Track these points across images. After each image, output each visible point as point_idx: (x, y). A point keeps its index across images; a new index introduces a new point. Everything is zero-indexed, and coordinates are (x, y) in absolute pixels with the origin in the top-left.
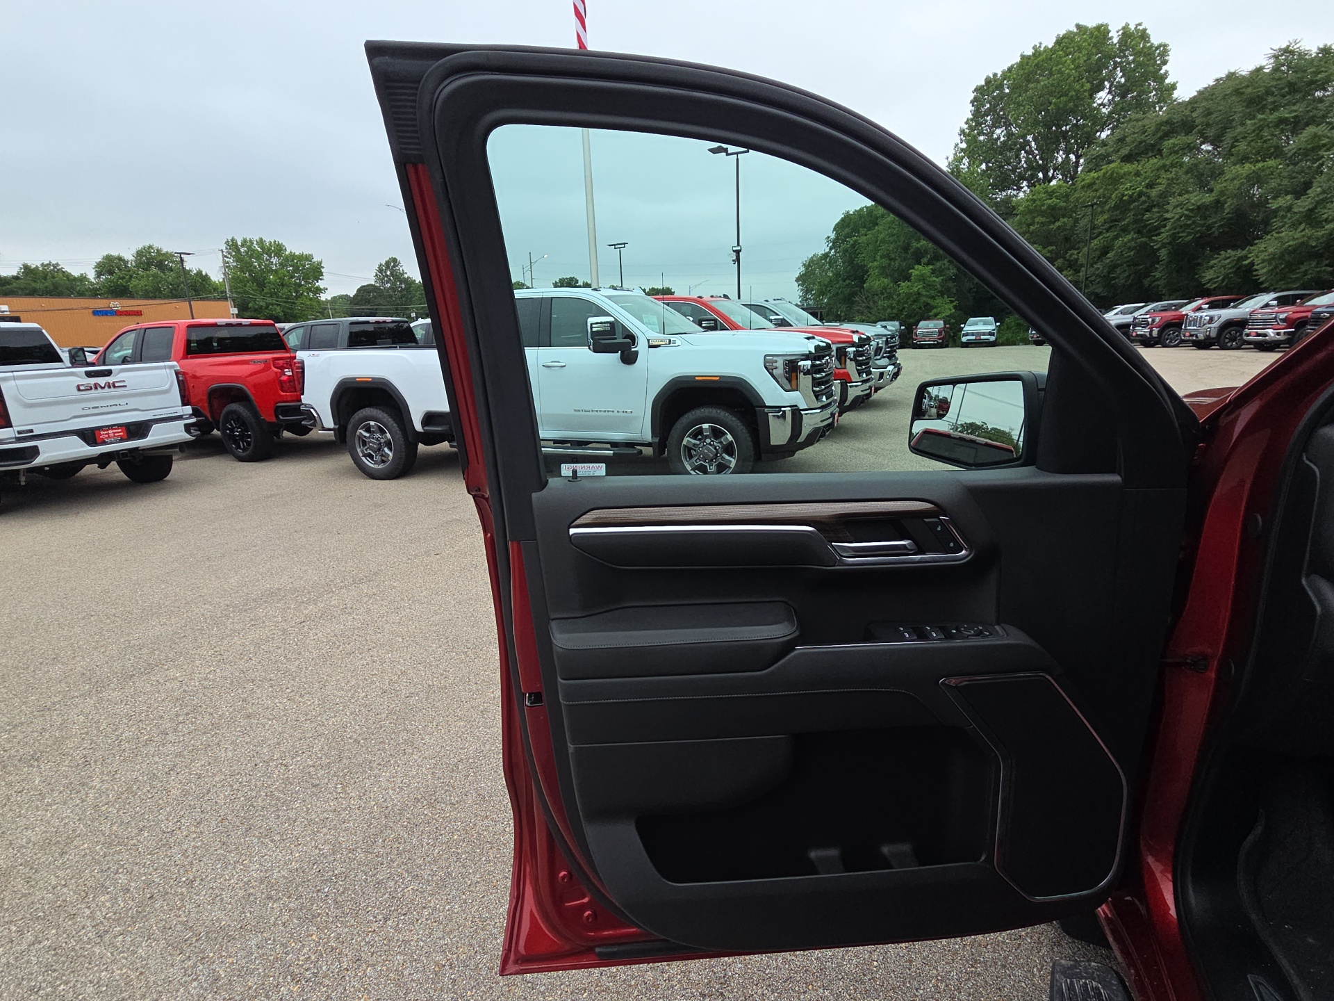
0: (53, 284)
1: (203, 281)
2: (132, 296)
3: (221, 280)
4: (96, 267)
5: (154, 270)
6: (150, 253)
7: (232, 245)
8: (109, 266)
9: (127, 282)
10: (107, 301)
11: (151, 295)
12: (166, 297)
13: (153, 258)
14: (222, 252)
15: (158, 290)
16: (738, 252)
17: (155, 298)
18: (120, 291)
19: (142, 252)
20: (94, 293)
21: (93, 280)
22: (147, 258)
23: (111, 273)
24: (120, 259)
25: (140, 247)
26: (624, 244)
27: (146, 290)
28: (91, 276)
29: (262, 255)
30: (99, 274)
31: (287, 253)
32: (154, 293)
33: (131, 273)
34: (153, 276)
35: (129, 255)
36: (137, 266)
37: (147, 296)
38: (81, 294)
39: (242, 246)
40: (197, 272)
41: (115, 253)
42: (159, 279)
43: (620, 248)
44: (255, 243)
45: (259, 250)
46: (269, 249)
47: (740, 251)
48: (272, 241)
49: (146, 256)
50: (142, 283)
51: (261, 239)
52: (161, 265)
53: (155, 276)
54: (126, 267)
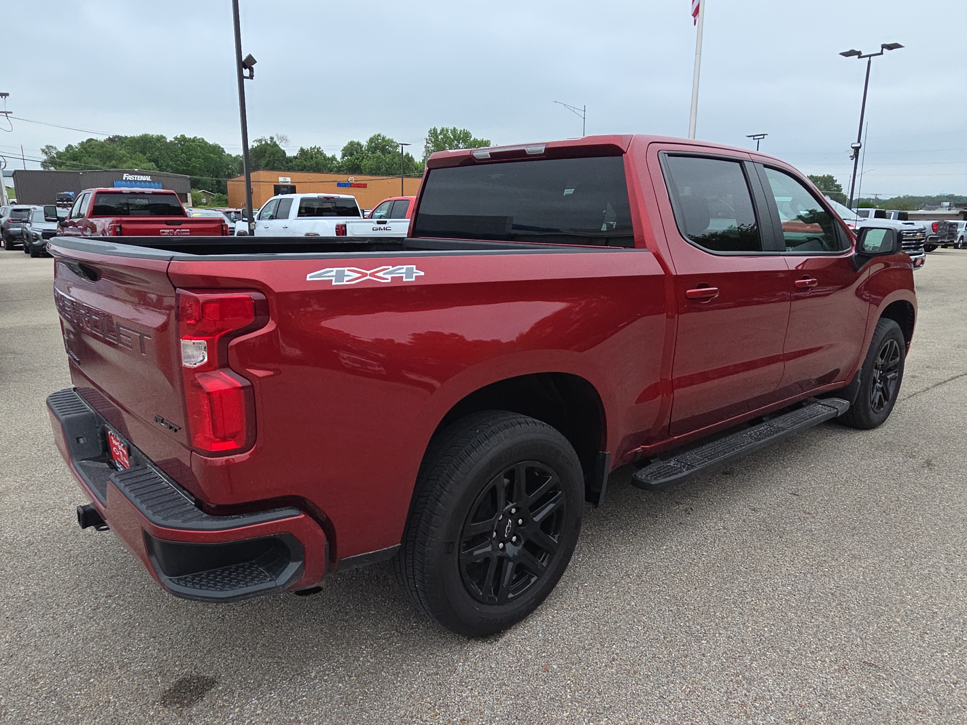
0: (316, 163)
1: (409, 161)
2: (361, 173)
3: (421, 161)
4: (343, 150)
5: (379, 153)
6: (378, 139)
7: (434, 133)
8: (352, 149)
9: (360, 161)
10: (346, 176)
11: (374, 172)
12: (383, 175)
13: (380, 143)
14: (427, 140)
15: (379, 168)
16: (857, 150)
17: (375, 174)
18: (354, 169)
19: (373, 139)
20: (339, 170)
21: (340, 161)
22: (376, 144)
23: (351, 155)
24: (358, 144)
25: (372, 135)
26: (764, 135)
27: (371, 168)
28: (339, 157)
29: (453, 141)
30: (344, 156)
31: (471, 139)
32: (375, 171)
33: (364, 155)
34: (377, 158)
35: (364, 143)
36: (368, 150)
37: (371, 173)
38: (330, 171)
39: (440, 134)
40: (406, 155)
41: (356, 141)
42: (381, 160)
43: (759, 139)
44: (450, 131)
45: (452, 137)
46: (459, 136)
47: (860, 147)
48: (462, 130)
49: (375, 142)
50: (370, 162)
51: (455, 128)
52: (383, 150)
53: (378, 158)
54: (361, 150)
